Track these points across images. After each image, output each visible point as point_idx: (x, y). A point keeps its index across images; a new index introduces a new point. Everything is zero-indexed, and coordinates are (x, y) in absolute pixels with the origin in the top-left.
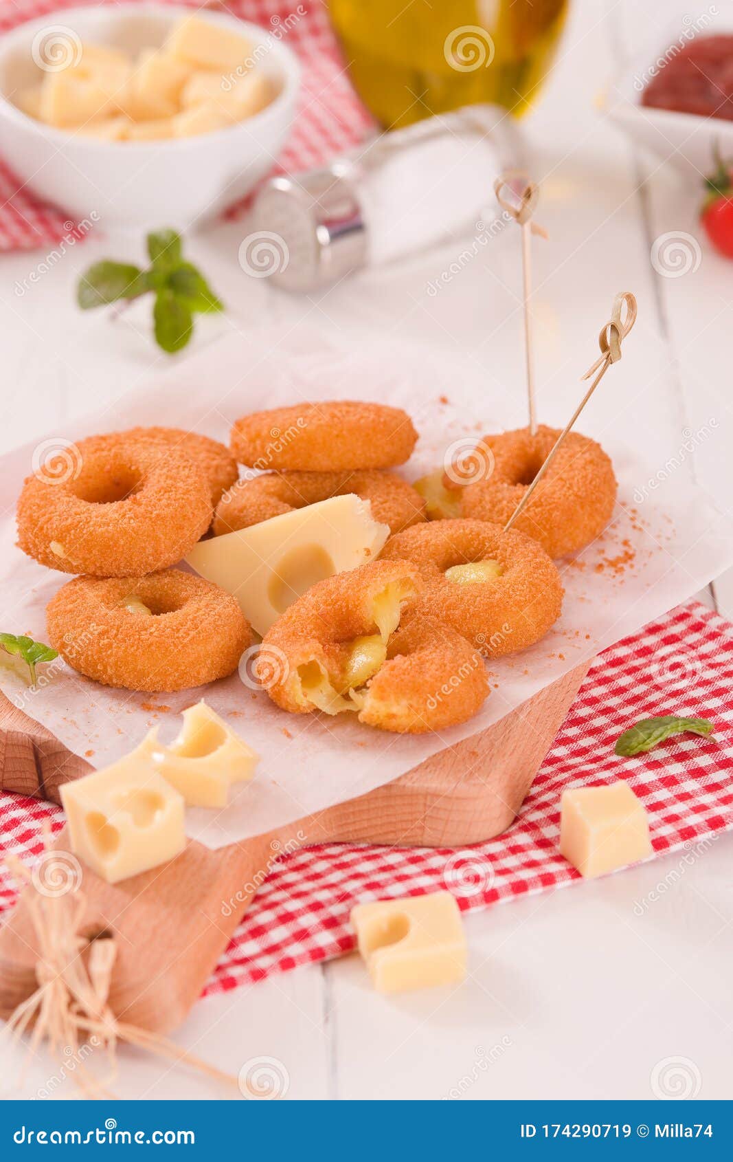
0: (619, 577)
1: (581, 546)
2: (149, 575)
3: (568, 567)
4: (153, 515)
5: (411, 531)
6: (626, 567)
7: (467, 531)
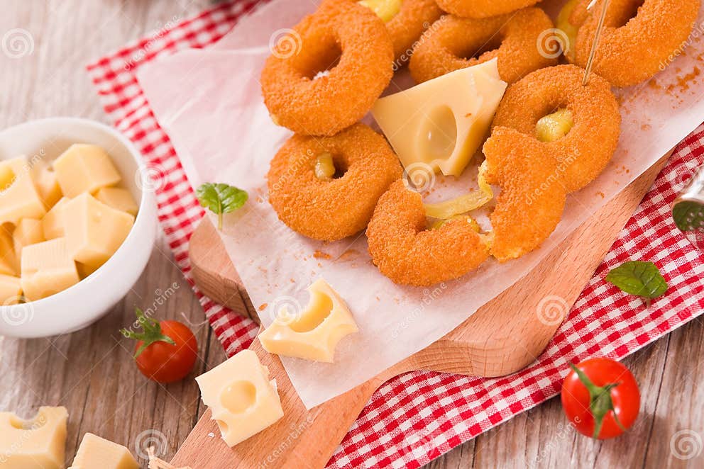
0: (682, 97)
1: (659, 73)
2: (338, 134)
3: (649, 89)
4: (333, 95)
5: (524, 81)
6: (690, 83)
7: (558, 84)
